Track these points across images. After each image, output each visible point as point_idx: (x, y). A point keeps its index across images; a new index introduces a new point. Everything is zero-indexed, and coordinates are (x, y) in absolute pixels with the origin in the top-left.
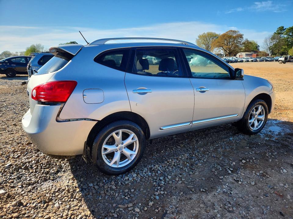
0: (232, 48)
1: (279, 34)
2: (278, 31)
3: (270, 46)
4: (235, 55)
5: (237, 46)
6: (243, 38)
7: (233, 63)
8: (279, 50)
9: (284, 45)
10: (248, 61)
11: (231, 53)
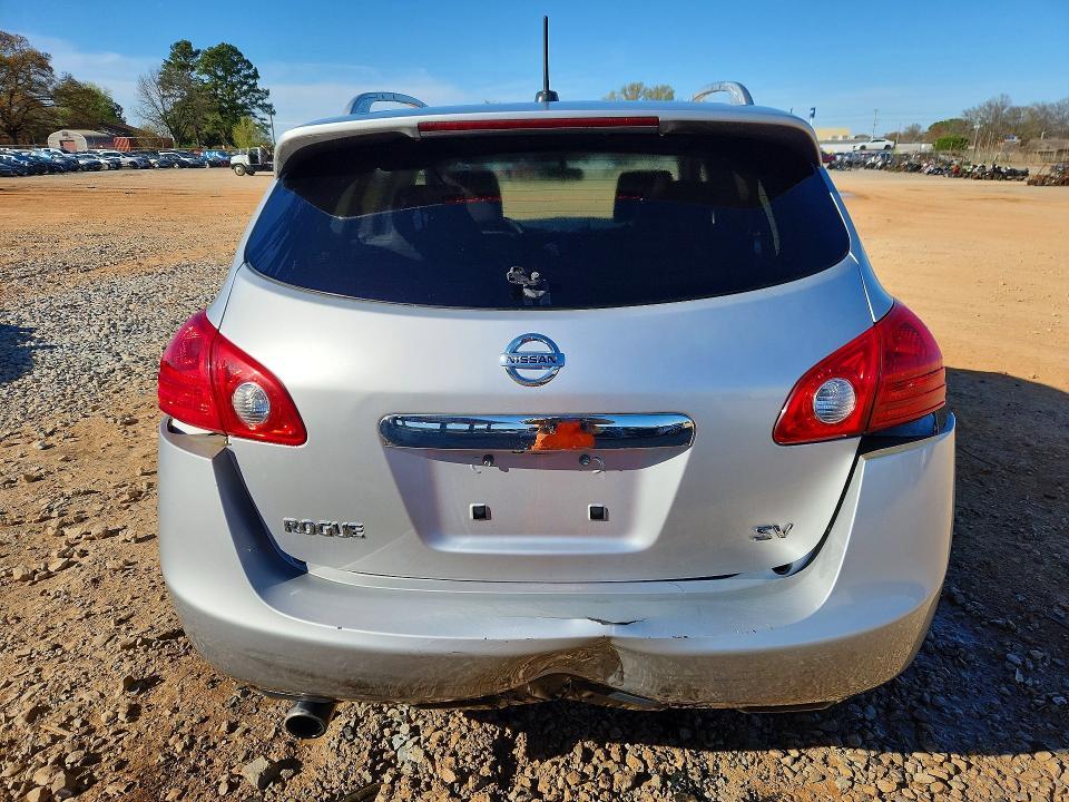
0: (15, 110)
1: (183, 67)
2: (174, 56)
3: (166, 112)
4: (41, 141)
5: (36, 103)
6: (51, 69)
7: (62, 172)
8: (198, 129)
9: (211, 111)
10: (118, 166)
11: (15, 130)
